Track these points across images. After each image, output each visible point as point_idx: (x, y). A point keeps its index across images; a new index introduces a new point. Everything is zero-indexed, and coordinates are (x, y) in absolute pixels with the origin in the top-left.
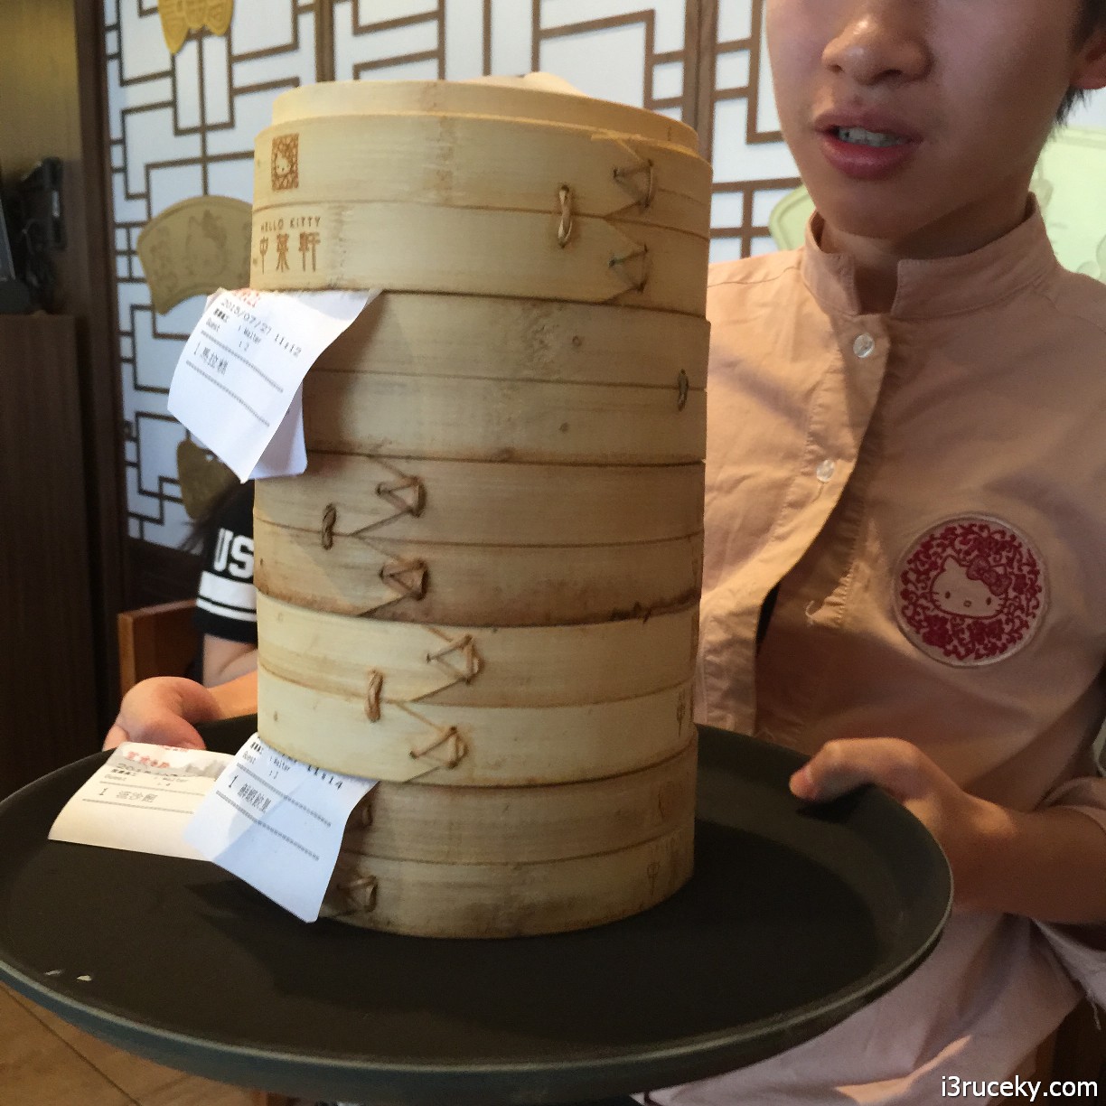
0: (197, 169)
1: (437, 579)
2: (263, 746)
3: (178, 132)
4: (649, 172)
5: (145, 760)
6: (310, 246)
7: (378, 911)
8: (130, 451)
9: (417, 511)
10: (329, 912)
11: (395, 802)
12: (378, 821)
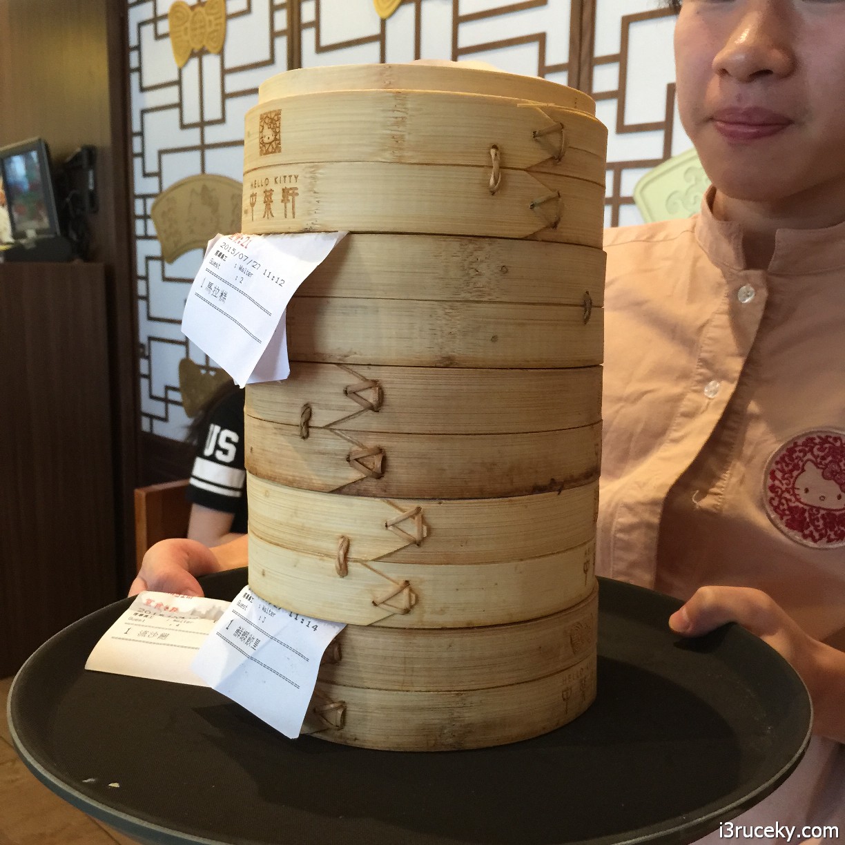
0: (197, 154)
1: (393, 461)
2: (253, 596)
3: (183, 126)
4: (561, 133)
5: (159, 606)
6: (290, 198)
7: (346, 728)
8: (143, 366)
9: (377, 408)
10: (307, 731)
11: (359, 641)
12: (347, 657)
